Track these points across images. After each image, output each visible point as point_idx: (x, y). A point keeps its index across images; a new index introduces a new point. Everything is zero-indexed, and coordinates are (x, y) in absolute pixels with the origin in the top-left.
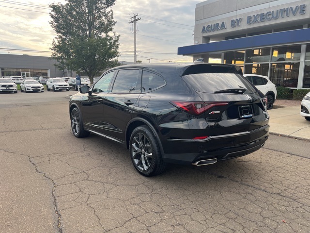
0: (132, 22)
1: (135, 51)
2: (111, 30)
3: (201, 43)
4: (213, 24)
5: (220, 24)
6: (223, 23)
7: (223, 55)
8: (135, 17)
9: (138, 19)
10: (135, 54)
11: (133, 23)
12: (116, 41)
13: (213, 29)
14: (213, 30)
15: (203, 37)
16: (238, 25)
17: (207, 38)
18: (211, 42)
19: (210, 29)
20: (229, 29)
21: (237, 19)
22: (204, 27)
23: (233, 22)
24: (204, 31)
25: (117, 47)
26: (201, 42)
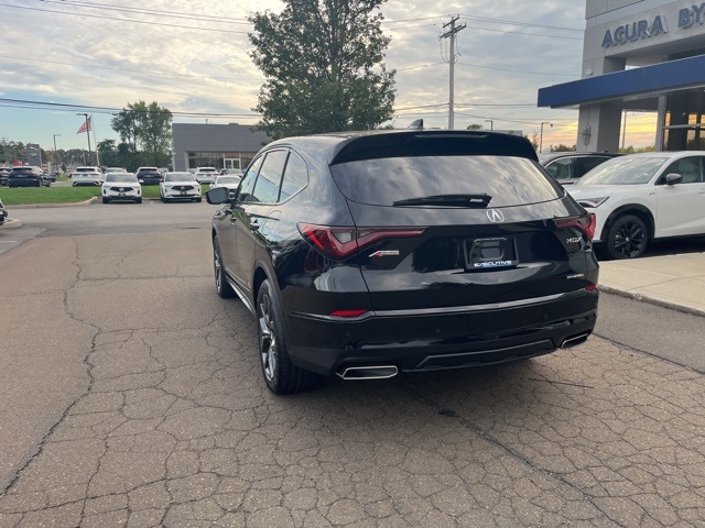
0: (445, 36)
1: (451, 104)
2: (378, 59)
3: (601, 74)
4: (631, 24)
5: (650, 20)
6: (658, 18)
7: (662, 101)
8: (453, 22)
9: (461, 28)
10: (451, 109)
11: (449, 39)
12: (386, 84)
13: (633, 36)
14: (632, 39)
15: (606, 58)
16: (698, 20)
17: (619, 61)
18: (627, 68)
19: (624, 35)
20: (674, 34)
21: (694, 7)
22: (608, 32)
23: (684, 13)
24: (607, 42)
25: (392, 97)
26: (599, 73)
